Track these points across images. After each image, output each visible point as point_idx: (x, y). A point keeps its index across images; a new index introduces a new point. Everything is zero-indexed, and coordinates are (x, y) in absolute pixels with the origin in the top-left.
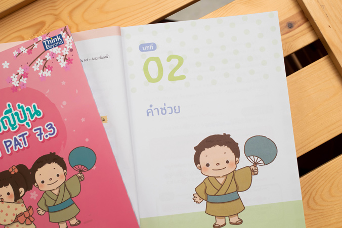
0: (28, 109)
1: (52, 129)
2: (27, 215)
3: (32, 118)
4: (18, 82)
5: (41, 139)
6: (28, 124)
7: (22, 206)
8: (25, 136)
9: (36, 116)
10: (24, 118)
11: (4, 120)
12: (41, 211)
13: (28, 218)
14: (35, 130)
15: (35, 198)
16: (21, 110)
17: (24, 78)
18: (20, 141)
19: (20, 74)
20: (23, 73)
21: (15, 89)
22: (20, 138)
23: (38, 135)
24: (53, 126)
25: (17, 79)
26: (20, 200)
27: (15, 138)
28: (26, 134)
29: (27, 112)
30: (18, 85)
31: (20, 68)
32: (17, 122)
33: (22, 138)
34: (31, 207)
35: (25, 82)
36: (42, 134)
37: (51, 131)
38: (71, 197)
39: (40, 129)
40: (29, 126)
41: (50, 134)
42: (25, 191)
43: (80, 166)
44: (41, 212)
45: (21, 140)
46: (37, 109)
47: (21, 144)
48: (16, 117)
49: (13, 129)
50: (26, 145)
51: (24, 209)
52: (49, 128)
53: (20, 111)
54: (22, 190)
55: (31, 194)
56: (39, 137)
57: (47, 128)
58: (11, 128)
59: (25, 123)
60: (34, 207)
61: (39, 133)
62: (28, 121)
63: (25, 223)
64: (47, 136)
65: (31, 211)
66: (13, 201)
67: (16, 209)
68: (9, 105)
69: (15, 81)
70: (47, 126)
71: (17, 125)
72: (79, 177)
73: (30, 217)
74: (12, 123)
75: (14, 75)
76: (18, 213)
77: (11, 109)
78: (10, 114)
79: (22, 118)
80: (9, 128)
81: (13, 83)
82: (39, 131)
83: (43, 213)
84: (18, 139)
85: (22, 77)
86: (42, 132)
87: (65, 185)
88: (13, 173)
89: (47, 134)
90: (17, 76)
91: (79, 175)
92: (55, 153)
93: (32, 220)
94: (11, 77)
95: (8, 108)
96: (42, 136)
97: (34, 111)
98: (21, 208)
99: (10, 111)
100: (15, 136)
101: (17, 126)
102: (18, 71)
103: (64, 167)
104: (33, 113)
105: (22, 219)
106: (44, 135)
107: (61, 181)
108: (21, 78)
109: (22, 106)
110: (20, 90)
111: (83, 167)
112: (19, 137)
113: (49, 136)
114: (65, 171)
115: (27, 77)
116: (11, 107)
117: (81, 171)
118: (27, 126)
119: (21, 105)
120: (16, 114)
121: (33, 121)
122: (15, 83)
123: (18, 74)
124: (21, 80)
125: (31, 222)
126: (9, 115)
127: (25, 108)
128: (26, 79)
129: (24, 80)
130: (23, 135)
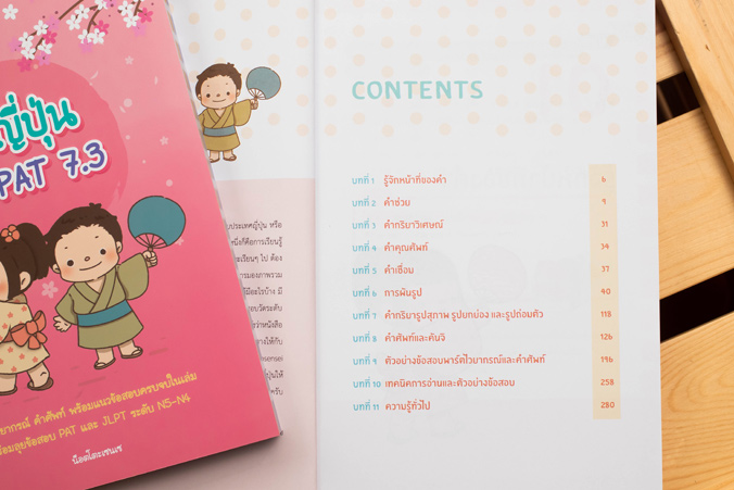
0: (50, 110)
1: (97, 155)
2: (32, 328)
3: (57, 129)
4: (34, 50)
5: (73, 173)
6: (47, 140)
7: (24, 309)
8: (40, 165)
9: (66, 124)
10: (40, 128)
12: (63, 322)
13: (35, 335)
14: (62, 154)
15: (51, 296)
16: (35, 109)
17: (47, 43)
18: (28, 175)
19: (38, 34)
20: (45, 32)
21: (25, 64)
22: (29, 168)
23: (68, 165)
24: (101, 149)
25: (31, 44)
26: (20, 298)
27: (19, 167)
28: (43, 160)
29: (48, 116)
30: (33, 57)
31: (41, 22)
32: (26, 134)
33: (33, 168)
34: (42, 312)
35: (48, 52)
36: (77, 163)
37: (95, 159)
38: (126, 299)
39: (73, 153)
40: (50, 145)
41: (92, 165)
42: (33, 279)
43: (150, 237)
44: (62, 325)
45: (30, 172)
46: (70, 111)
47: (31, 181)
48: (23, 124)
49: (16, 147)
50: (40, 183)
51: (26, 317)
52: (92, 153)
53: (33, 112)
54: (25, 276)
55: (45, 285)
56: (69, 169)
57: (88, 153)
58: (11, 145)
59: (41, 138)
60: (49, 313)
61: (70, 161)
62: (48, 134)
63: (26, 346)
64: (86, 169)
65: (41, 322)
66: (6, 299)
67: (10, 315)
68: (11, 98)
69: (28, 49)
70: (88, 148)
71: (25, 140)
72: (147, 259)
73: (39, 334)
74: (16, 135)
75: (26, 35)
76: (13, 323)
77: (14, 105)
78: (13, 116)
79: (37, 126)
80: (8, 146)
81: (23, 52)
82: (70, 156)
83: (65, 328)
84: (25, 169)
85: (44, 42)
86: (77, 159)
87: (117, 273)
88: (9, 240)
89: (87, 164)
90: (32, 37)
91: (148, 254)
92: (100, 205)
93: (42, 339)
94: (20, 39)
95: (9, 104)
96: (77, 167)
97: (63, 115)
98: (21, 314)
99: (12, 110)
100: (19, 164)
101: (24, 143)
102: (36, 28)
103: (117, 236)
104: (60, 117)
105: (21, 336)
106: (79, 166)
107: (108, 264)
108: (40, 43)
109: (39, 102)
110: (36, 67)
111: (156, 238)
112: (28, 165)
113: (90, 169)
114: (119, 244)
115: (54, 42)
116: (16, 102)
117: (151, 247)
118: (45, 145)
119: (36, 99)
120: (25, 117)
121: (60, 135)
122: (28, 52)
123: (35, 34)
124: (39, 47)
125: (40, 343)
126: (10, 118)
127: (44, 107)
128: (50, 45)
129: (46, 48)
130: (36, 163)
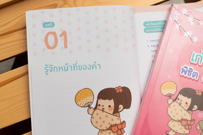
2: (189, 123)
7: (190, 116)
12: (199, 127)
13: (189, 125)
15: (200, 117)
26: (191, 112)
34: (194, 120)
42: (197, 109)
44: (198, 128)
51: (189, 118)
54: (196, 107)
55: (200, 113)
60: (197, 122)
63: (184, 127)
65: (192, 123)
66: (186, 109)
67: (185, 115)
73: (190, 126)
76: (184, 118)
83: (199, 129)
88: (197, 94)
93: (190, 128)
98: (188, 117)
125: (189, 128)
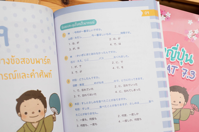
0: (187, 55)
1: (193, 75)
3: (186, 61)
4: (191, 36)
5: (183, 76)
6: (181, 63)
8: (176, 68)
9: (189, 62)
10: (181, 58)
11: (169, 51)
14: (183, 69)
16: (183, 52)
17: (196, 37)
18: (171, 69)
19: (195, 33)
20: (197, 33)
21: (187, 39)
22: (172, 67)
23: (183, 73)
24: (195, 74)
25: (191, 34)
27: (169, 65)
28: (177, 67)
29: (185, 56)
30: (190, 38)
31: (197, 30)
32: (176, 57)
33: (173, 68)
35: (195, 39)
36: (186, 74)
37: (192, 76)
38: (179, 119)
39: (186, 70)
40: (181, 64)
41: (190, 77)
43: (195, 106)
46: (192, 59)
47: (171, 71)
48: (177, 54)
49: (172, 59)
50: (173, 73)
52: (192, 74)
53: (182, 53)
56: (183, 74)
57: (191, 73)
58: (170, 58)
59: (180, 61)
61: (184, 72)
62: (182, 61)
64: (188, 77)
68: (178, 45)
69: (190, 35)
70: (191, 72)
71: (175, 59)
72: (191, 112)
74: (173, 56)
75: (191, 31)
77: (177, 48)
78: (175, 50)
79: (180, 57)
80: (169, 58)
81: (188, 35)
82: (185, 71)
84: (171, 67)
85: (195, 36)
86: (187, 73)
87: (180, 110)
89: (189, 76)
90: (193, 33)
91: (192, 111)
92: (186, 89)
94: (189, 31)
95: (176, 47)
96: (185, 75)
97: (189, 59)
99: (176, 49)
100: (170, 64)
101: (174, 60)
102: (195, 31)
104: (188, 59)
106: (187, 75)
108: (194, 35)
109: (185, 51)
110: (189, 41)
111: (197, 108)
112: (172, 66)
113: (189, 78)
114: (186, 103)
115: (198, 37)
116: (178, 47)
117: (194, 109)
118: (180, 64)
119: (184, 50)
120: (179, 53)
121: (185, 64)
122: (189, 36)
123: (194, 32)
124: (193, 36)
126: (174, 51)
127: (186, 53)
128: (196, 38)
129: (195, 38)
